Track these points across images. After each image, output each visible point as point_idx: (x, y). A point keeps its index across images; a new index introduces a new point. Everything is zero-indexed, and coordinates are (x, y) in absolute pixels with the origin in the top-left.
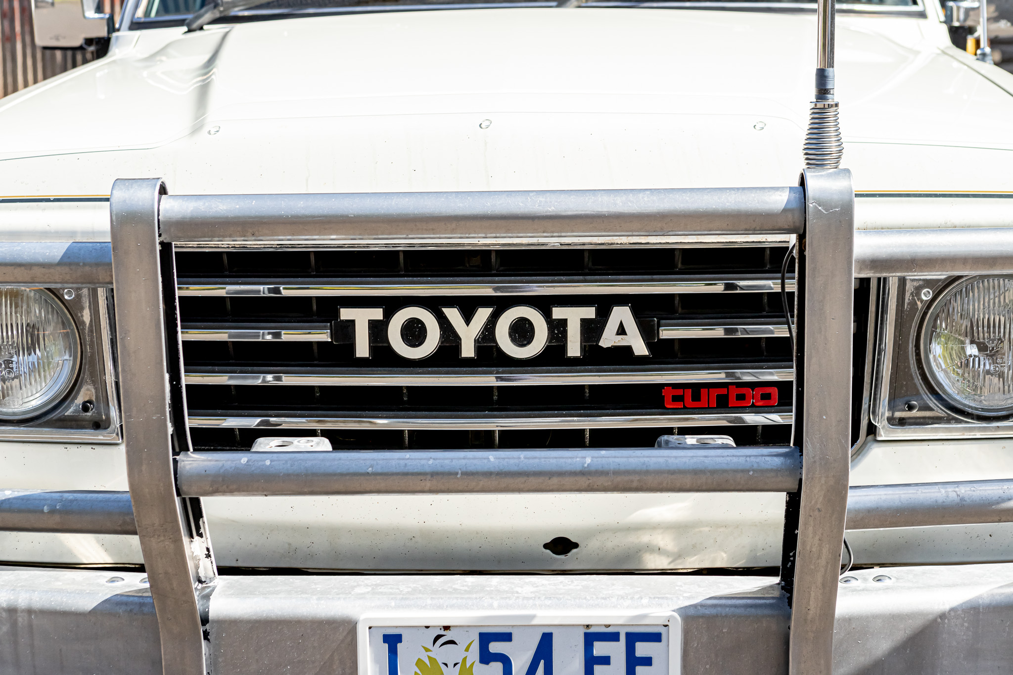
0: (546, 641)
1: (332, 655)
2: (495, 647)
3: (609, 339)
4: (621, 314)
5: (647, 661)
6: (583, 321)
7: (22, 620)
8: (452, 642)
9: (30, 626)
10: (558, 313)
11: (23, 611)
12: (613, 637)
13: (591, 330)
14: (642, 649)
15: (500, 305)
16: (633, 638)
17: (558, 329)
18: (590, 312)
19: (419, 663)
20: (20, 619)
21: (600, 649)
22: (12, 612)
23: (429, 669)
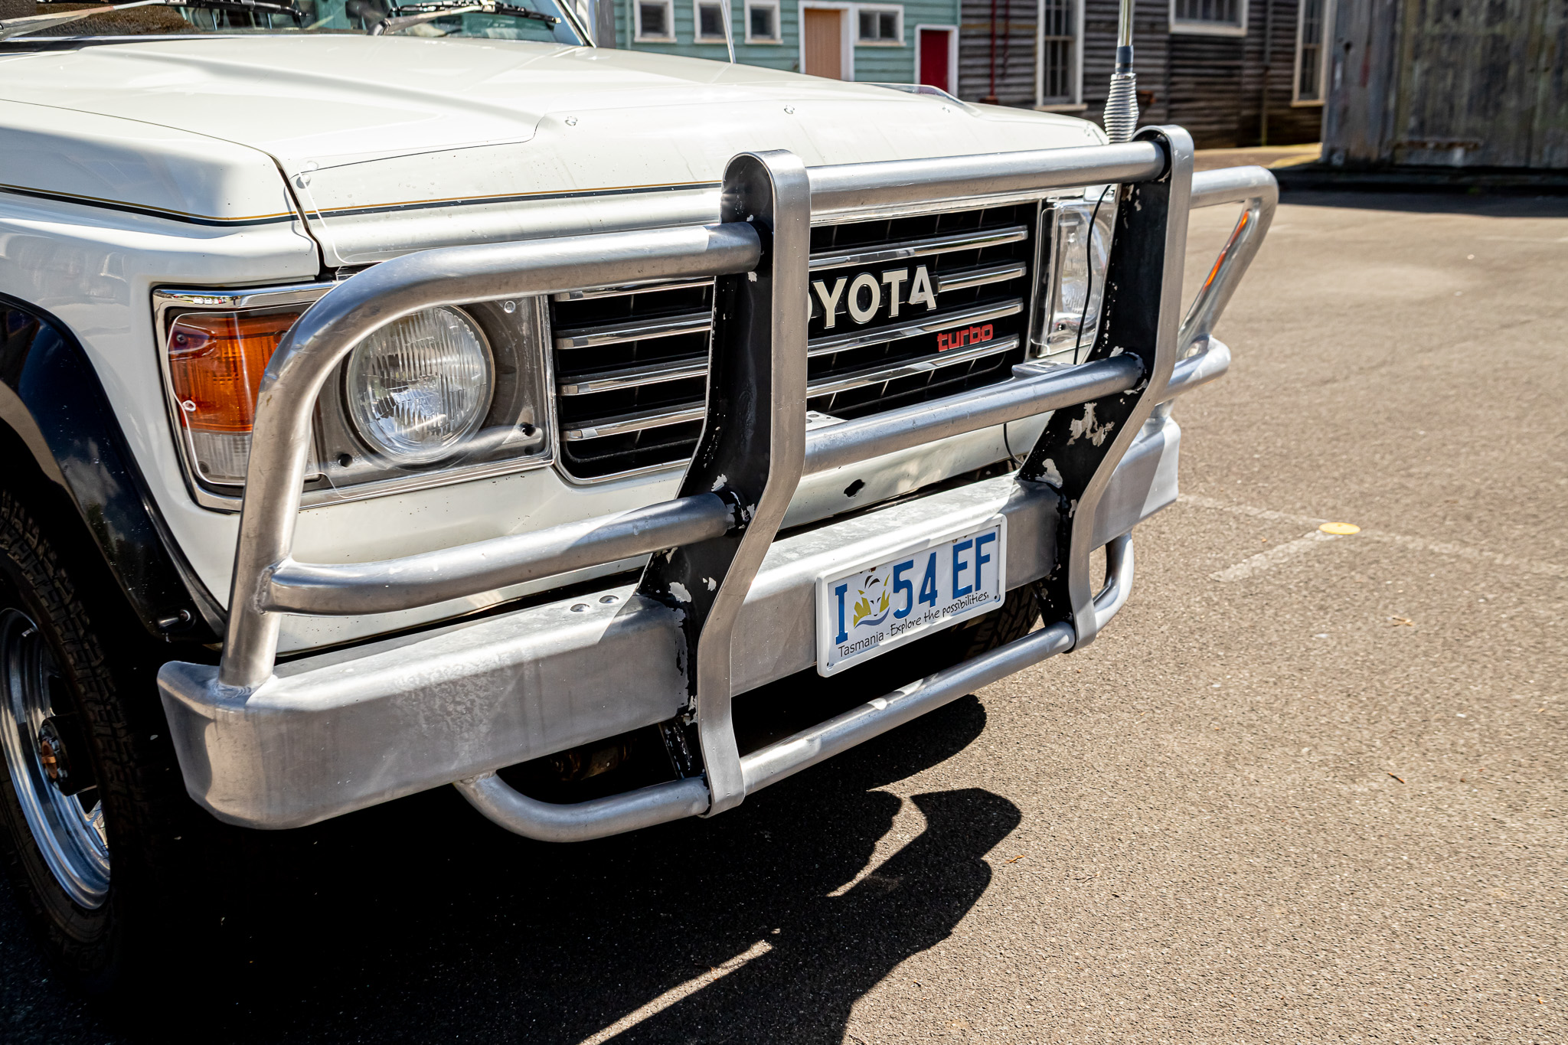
0: (932, 561)
1: (798, 620)
2: (903, 576)
3: (915, 298)
4: (922, 273)
5: (987, 560)
6: (902, 284)
7: (528, 673)
8: (877, 580)
9: (538, 677)
10: (888, 276)
11: (530, 662)
12: (967, 545)
13: (906, 288)
14: (986, 549)
15: (851, 274)
17: (886, 290)
18: (902, 275)
19: (857, 605)
20: (527, 672)
21: (962, 556)
22: (517, 667)
23: (862, 608)
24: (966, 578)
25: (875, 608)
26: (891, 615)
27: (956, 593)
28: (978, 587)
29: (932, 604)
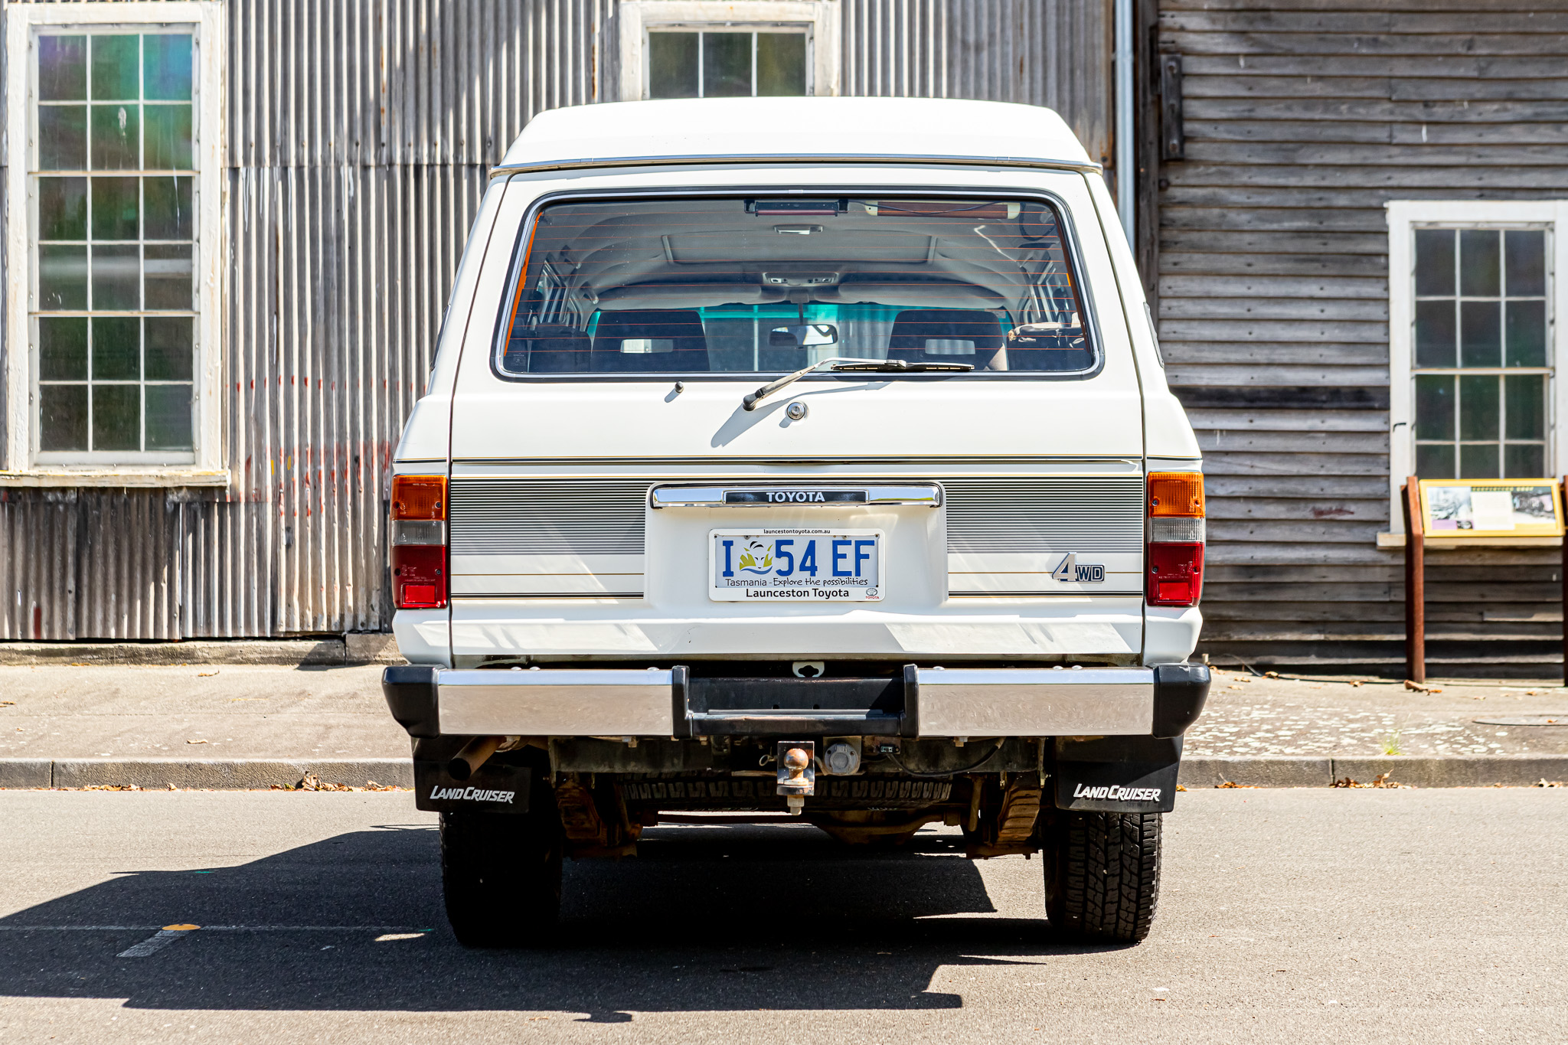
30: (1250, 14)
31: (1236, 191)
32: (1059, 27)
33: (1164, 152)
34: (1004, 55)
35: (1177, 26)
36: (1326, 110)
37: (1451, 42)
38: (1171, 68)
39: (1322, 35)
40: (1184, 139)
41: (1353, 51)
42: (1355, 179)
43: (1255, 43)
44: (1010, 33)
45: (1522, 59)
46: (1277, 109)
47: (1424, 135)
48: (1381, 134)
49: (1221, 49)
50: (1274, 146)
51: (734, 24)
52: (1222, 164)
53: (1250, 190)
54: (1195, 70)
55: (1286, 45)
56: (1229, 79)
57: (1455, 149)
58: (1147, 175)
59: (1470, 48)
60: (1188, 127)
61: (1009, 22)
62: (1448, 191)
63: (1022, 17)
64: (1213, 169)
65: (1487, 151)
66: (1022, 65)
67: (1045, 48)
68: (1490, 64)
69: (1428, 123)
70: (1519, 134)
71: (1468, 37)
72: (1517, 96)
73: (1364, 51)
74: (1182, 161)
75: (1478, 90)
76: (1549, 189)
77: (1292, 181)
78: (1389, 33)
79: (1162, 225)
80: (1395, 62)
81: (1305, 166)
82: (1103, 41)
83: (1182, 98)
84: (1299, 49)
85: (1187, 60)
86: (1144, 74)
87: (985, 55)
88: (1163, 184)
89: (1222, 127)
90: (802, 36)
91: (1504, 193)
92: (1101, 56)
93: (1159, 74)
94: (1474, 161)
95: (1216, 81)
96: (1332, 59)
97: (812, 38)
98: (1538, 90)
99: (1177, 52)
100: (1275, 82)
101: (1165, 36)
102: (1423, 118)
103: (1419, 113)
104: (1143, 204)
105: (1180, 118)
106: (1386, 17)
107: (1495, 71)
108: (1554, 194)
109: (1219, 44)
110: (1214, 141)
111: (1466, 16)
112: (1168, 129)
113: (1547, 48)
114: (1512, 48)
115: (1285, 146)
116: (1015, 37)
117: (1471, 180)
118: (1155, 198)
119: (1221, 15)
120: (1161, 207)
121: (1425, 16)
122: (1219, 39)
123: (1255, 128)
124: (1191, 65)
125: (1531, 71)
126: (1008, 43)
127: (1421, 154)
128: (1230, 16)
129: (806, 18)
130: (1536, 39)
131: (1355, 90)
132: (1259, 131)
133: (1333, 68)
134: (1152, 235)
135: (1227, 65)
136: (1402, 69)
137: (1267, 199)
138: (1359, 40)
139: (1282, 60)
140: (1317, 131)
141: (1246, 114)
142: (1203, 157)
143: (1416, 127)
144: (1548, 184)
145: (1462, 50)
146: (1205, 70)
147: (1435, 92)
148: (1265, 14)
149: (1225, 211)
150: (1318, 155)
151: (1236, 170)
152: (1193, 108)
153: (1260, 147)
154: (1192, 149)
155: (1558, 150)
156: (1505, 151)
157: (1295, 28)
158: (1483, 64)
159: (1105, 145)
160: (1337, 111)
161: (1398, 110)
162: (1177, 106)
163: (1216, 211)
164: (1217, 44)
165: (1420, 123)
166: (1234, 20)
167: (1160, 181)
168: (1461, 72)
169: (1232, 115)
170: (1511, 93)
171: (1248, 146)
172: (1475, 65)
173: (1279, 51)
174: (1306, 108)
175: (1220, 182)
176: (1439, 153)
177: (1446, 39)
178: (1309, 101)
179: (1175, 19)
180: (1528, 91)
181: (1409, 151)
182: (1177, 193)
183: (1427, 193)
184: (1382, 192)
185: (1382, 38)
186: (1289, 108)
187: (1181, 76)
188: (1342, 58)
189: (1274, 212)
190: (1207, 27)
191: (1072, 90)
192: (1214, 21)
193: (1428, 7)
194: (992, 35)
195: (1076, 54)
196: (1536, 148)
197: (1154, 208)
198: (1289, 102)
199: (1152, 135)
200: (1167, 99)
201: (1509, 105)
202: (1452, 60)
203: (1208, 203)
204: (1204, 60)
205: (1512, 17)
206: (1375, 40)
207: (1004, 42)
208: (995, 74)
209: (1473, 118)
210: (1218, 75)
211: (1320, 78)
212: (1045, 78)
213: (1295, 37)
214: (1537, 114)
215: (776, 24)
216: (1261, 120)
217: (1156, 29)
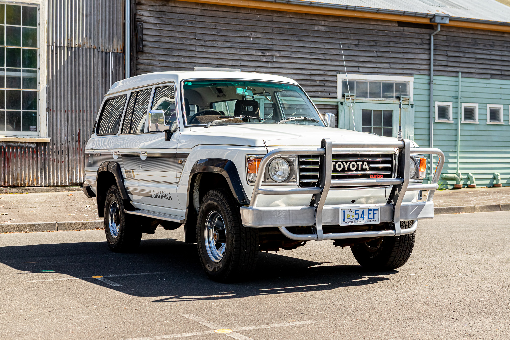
0: (363, 210)
2: (357, 212)
3: (364, 167)
5: (376, 214)
7: (291, 212)
8: (351, 212)
9: (292, 213)
11: (291, 210)
12: (371, 210)
14: (375, 212)
16: (374, 210)
19: (347, 215)
21: (370, 212)
22: (289, 211)
23: (348, 216)
24: (371, 216)
25: (351, 217)
26: (354, 219)
27: (369, 218)
28: (374, 219)
29: (363, 219)
30: (160, 13)
31: (156, 61)
32: (109, 12)
33: (138, 49)
34: (94, 19)
35: (141, 14)
36: (179, 41)
37: (211, 24)
38: (140, 26)
39: (178, 20)
40: (144, 46)
41: (187, 25)
42: (187, 60)
43: (162, 21)
44: (96, 12)
45: (228, 30)
46: (167, 39)
47: (204, 49)
48: (193, 48)
49: (153, 22)
50: (166, 49)
51: (16, 3)
52: (153, 54)
53: (160, 61)
54: (146, 27)
55: (170, 22)
56: (155, 30)
57: (212, 53)
58: (133, 55)
59: (215, 27)
60: (144, 42)
61: (96, 9)
62: (210, 65)
63: (99, 8)
64: (150, 55)
65: (219, 55)
66: (99, 22)
67: (105, 18)
68: (220, 31)
69: (205, 46)
70: (227, 51)
71: (215, 23)
72: (227, 40)
73: (189, 25)
74: (142, 52)
75: (217, 38)
76: (234, 66)
77: (171, 59)
78: (195, 21)
79: (137, 70)
80: (197, 29)
81: (174, 55)
82: (121, 17)
83: (143, 34)
84: (173, 23)
85: (144, 24)
86: (133, 27)
87: (89, 18)
88: (137, 58)
89: (152, 43)
90: (36, 8)
91: (223, 66)
92: (121, 21)
93: (137, 27)
94: (216, 57)
95: (151, 31)
96: (181, 27)
97: (39, 9)
98: (232, 39)
99: (141, 22)
100: (166, 32)
101: (138, 17)
102: (204, 45)
103: (203, 43)
104: (132, 63)
105: (142, 40)
106: (195, 17)
107: (221, 33)
108: (235, 67)
109: (152, 20)
110: (150, 47)
111: (214, 18)
112: (139, 43)
113: (234, 28)
114: (225, 28)
115: (169, 50)
116: (97, 14)
117: (215, 62)
118: (135, 62)
119: (152, 12)
120: (137, 64)
121: (204, 17)
122: (152, 19)
123: (161, 44)
124: (145, 26)
125: (230, 34)
126: (95, 15)
127: (203, 54)
128: (155, 13)
129: (38, 3)
130: (231, 26)
131: (187, 36)
132: (163, 45)
133: (181, 29)
134: (134, 72)
135: (154, 26)
136: (199, 31)
137: (164, 64)
138: (188, 22)
139: (168, 26)
140: (177, 46)
141: (159, 40)
142: (148, 51)
143: (202, 47)
144: (234, 64)
145: (213, 27)
146: (148, 27)
147: (207, 38)
148: (164, 13)
149: (153, 67)
150: (177, 53)
151: (156, 56)
152: (145, 38)
153: (163, 49)
154: (145, 49)
155: (236, 55)
156: (224, 55)
157: (172, 18)
158: (219, 31)
159: (121, 46)
160: (182, 41)
161: (197, 42)
162: (142, 37)
163: (151, 67)
164: (151, 20)
165: (203, 46)
166: (156, 14)
167: (136, 57)
168: (213, 33)
169: (155, 40)
170: (225, 39)
171: (159, 49)
172: (217, 32)
173: (168, 24)
174: (174, 40)
175: (152, 59)
176: (208, 54)
177: (209, 24)
178: (175, 38)
179: (141, 12)
180: (230, 39)
181: (200, 53)
182: (141, 61)
183: (205, 65)
184: (193, 64)
185: (194, 22)
186: (170, 39)
187: (143, 28)
188: (183, 27)
189: (166, 67)
190: (149, 15)
191: (113, 30)
192: (151, 14)
193: (205, 15)
194: (91, 12)
195: (114, 20)
196: (231, 54)
197: (135, 65)
198: (170, 38)
199: (134, 44)
200: (139, 34)
201: (225, 43)
202: (211, 30)
203: (148, 64)
204: (148, 24)
205: (226, 19)
206: (192, 23)
207: (94, 15)
208: (91, 24)
209: (216, 45)
210: (152, 29)
211: (178, 32)
212: (105, 26)
213: (172, 20)
214: (231, 46)
215: (29, 4)
216: (163, 42)
217: (136, 15)
